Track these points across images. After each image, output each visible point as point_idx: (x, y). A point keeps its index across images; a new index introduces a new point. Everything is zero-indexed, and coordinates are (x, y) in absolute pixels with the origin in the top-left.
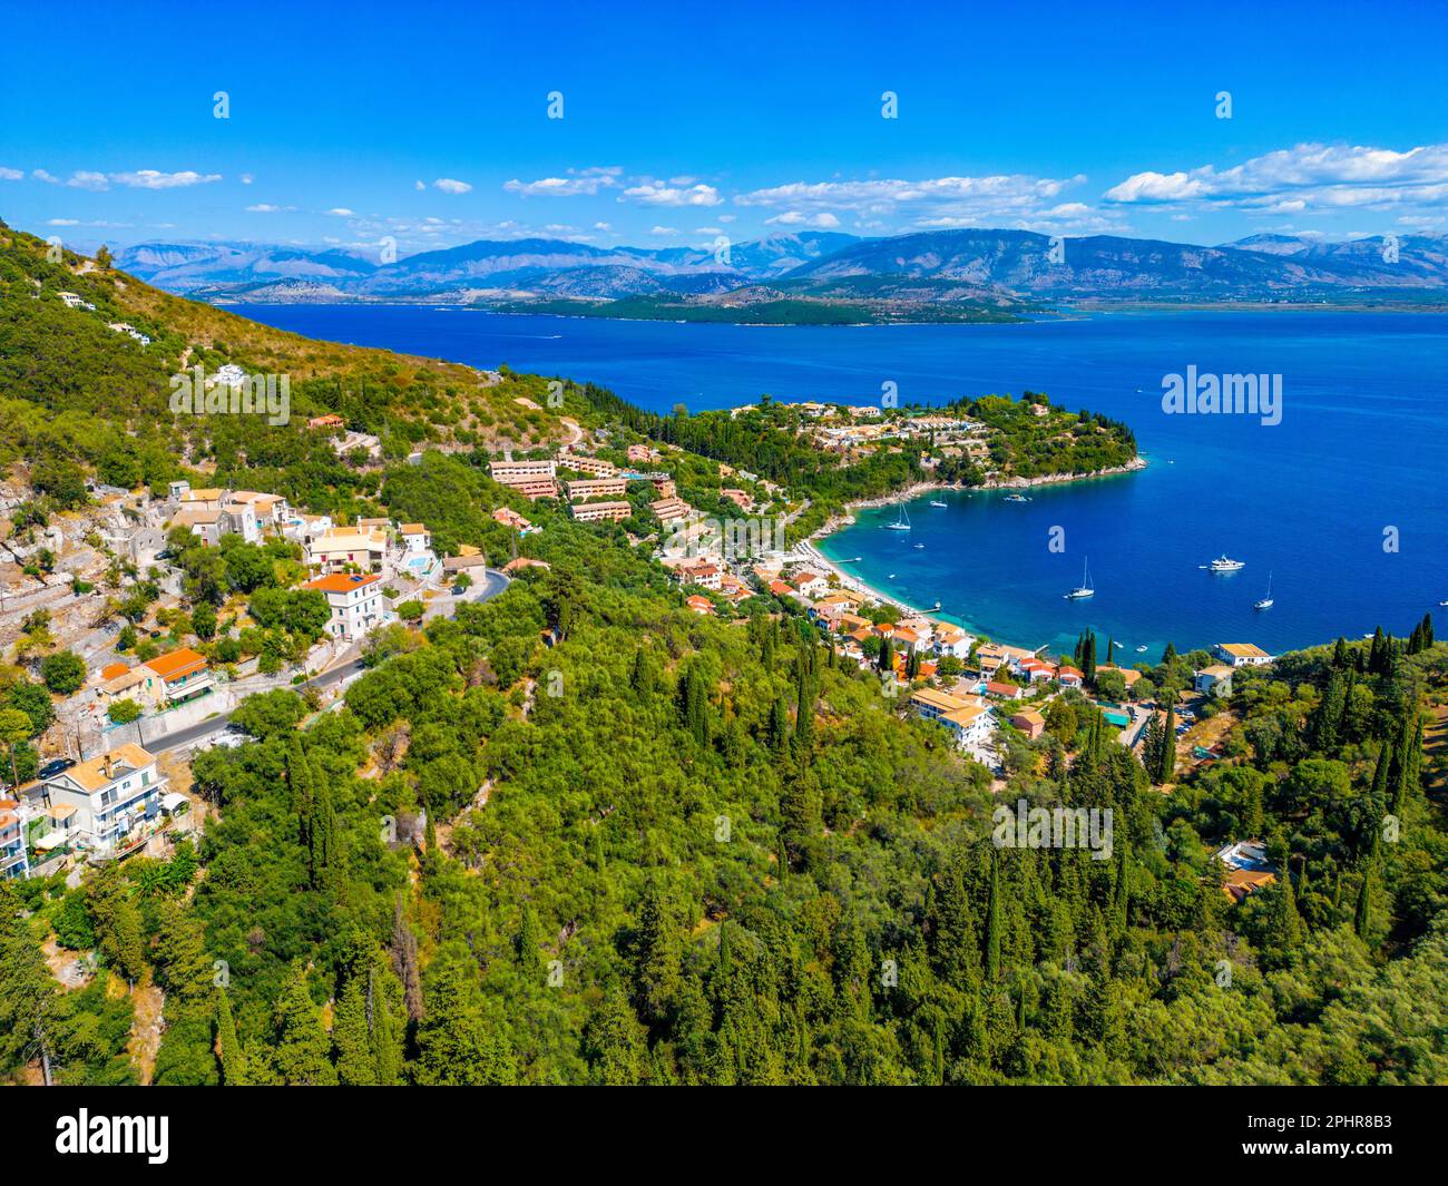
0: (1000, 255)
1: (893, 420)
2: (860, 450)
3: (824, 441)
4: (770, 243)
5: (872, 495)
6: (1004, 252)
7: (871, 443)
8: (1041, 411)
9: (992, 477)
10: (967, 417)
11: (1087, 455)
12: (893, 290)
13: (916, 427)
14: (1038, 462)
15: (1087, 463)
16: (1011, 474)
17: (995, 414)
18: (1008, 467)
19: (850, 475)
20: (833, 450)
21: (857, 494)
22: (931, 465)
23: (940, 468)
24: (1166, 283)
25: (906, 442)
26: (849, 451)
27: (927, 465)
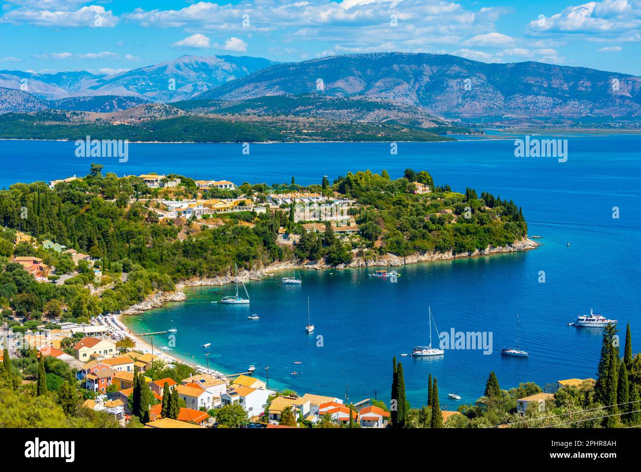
0: (426, 79)
1: (249, 194)
2: (204, 223)
3: (159, 212)
4: (178, 67)
5: (213, 272)
6: (431, 77)
7: (218, 216)
8: (421, 189)
9: (360, 254)
10: (337, 194)
11: (468, 232)
12: (309, 111)
13: (276, 202)
14: (412, 239)
15: (468, 240)
16: (381, 251)
17: (368, 190)
18: (378, 244)
19: (188, 250)
20: (170, 222)
21: (194, 272)
22: (290, 243)
23: (300, 246)
24: (597, 111)
25: (262, 216)
26: (189, 224)
27: (286, 242)
